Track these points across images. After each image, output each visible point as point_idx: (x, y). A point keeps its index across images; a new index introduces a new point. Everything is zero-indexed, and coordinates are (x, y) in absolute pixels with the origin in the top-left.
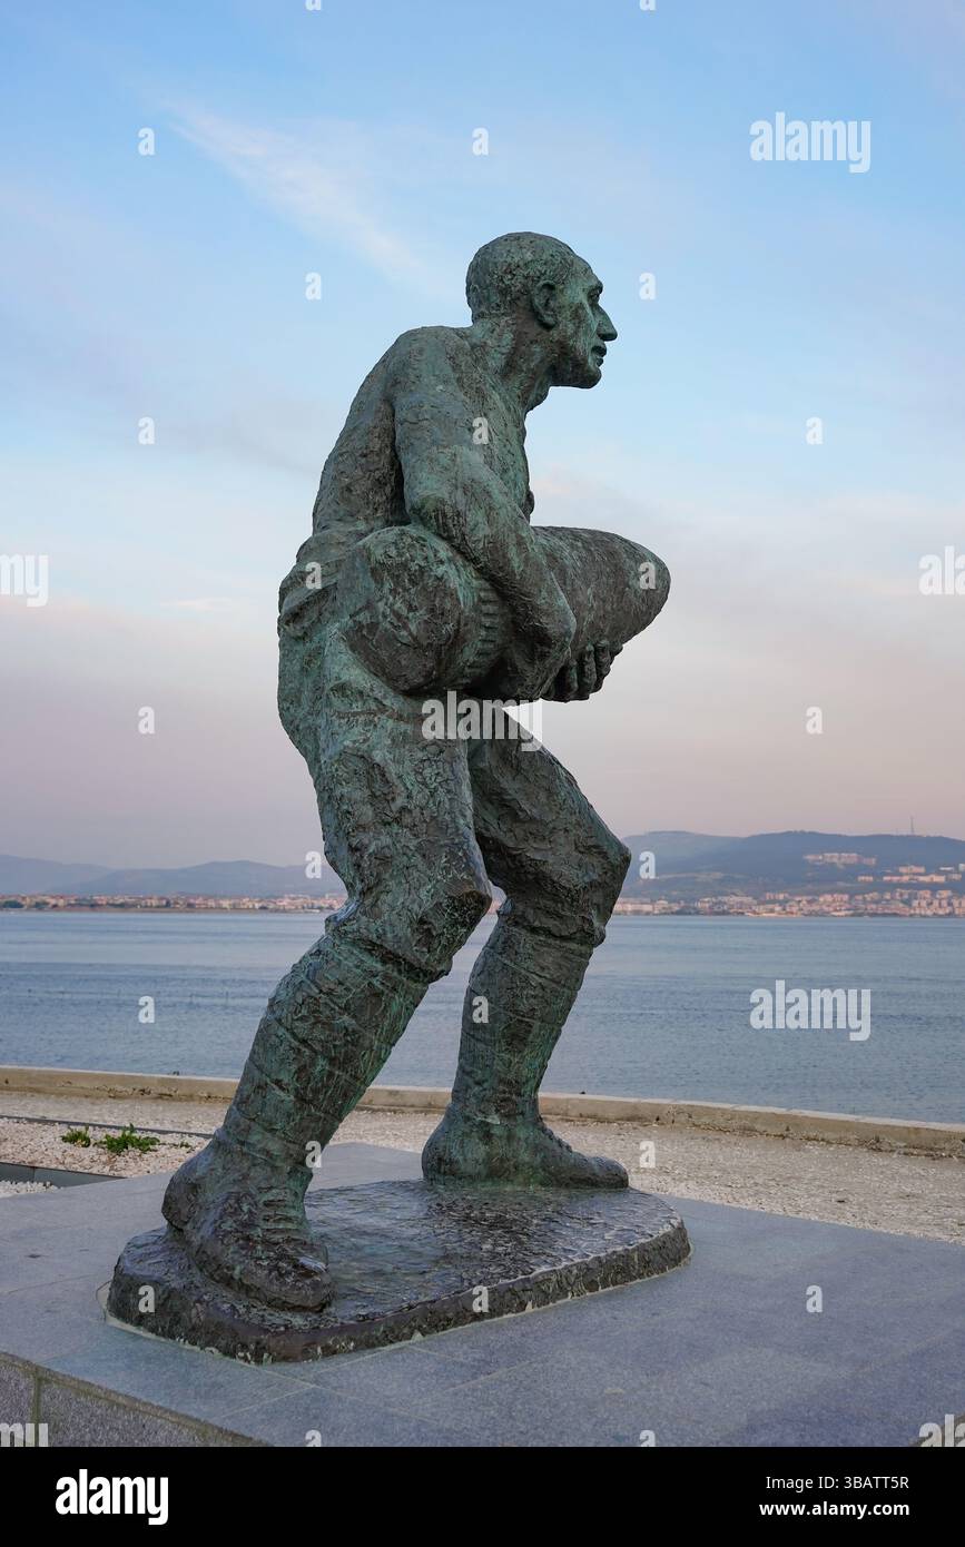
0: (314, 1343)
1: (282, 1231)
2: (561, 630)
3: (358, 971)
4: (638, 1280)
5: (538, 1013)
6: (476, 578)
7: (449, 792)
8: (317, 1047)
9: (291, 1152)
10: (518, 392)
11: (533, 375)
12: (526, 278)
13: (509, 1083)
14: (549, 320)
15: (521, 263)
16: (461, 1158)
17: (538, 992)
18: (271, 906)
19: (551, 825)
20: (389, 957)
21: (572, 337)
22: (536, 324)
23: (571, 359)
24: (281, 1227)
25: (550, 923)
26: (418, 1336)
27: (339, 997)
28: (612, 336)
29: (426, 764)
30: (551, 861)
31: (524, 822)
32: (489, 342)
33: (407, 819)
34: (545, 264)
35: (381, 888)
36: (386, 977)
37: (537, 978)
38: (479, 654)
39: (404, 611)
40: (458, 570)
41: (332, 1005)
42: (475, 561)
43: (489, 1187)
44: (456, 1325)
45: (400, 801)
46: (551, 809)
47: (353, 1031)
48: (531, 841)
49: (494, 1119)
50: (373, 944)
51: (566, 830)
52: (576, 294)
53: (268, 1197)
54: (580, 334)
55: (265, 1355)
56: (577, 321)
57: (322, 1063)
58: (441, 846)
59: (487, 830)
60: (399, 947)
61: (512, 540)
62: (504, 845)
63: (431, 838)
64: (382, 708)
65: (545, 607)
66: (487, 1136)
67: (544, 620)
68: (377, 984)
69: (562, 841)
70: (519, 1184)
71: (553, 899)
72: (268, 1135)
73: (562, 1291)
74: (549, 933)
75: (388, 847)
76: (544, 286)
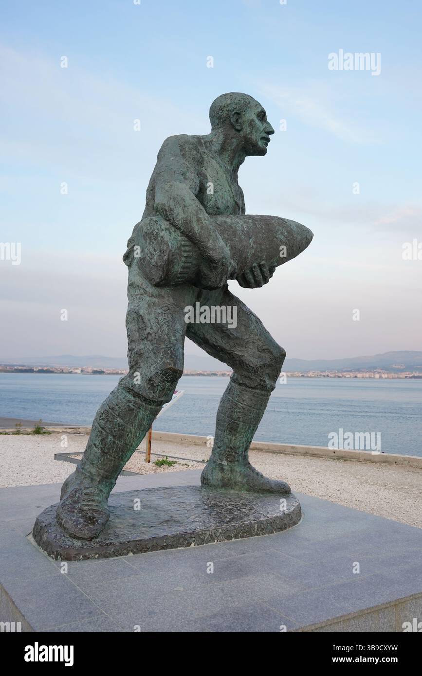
0: (79, 554)
1: (89, 505)
2: (220, 257)
3: (124, 400)
4: (256, 537)
5: (241, 419)
6: (181, 236)
7: (168, 326)
8: (108, 431)
9: (100, 473)
10: (228, 159)
11: (235, 152)
12: (228, 111)
13: (231, 448)
14: (239, 128)
15: (226, 105)
16: (211, 478)
17: (241, 410)
18: (306, 375)
19: (246, 341)
20: (136, 395)
21: (249, 133)
22: (233, 130)
23: (251, 143)
24: (90, 503)
25: (247, 382)
26: (131, 554)
27: (116, 410)
28: (272, 132)
29: (160, 314)
30: (246, 355)
31: (233, 339)
32: (214, 140)
33: (150, 338)
34: (236, 104)
35: (137, 366)
36: (135, 403)
37: (241, 404)
38: (183, 268)
39: (153, 252)
40: (170, 233)
41: (113, 414)
42: (179, 229)
43: (223, 491)
44: (152, 550)
45: (148, 330)
46: (247, 334)
47: (122, 425)
48: (237, 347)
49: (225, 463)
50: (130, 389)
51: (253, 342)
52: (251, 115)
53: (88, 491)
54: (254, 132)
55: (59, 557)
56: (251, 127)
57: (110, 437)
58: (161, 349)
59: (217, 343)
60: (140, 390)
61: (194, 219)
62: (225, 349)
63: (158, 346)
64: (146, 292)
65: (211, 247)
66: (222, 469)
67: (211, 252)
68: (131, 406)
69: (251, 347)
70: (237, 490)
71: (248, 372)
72: (91, 466)
73: (212, 539)
74: (246, 386)
75: (142, 349)
76: (235, 113)
